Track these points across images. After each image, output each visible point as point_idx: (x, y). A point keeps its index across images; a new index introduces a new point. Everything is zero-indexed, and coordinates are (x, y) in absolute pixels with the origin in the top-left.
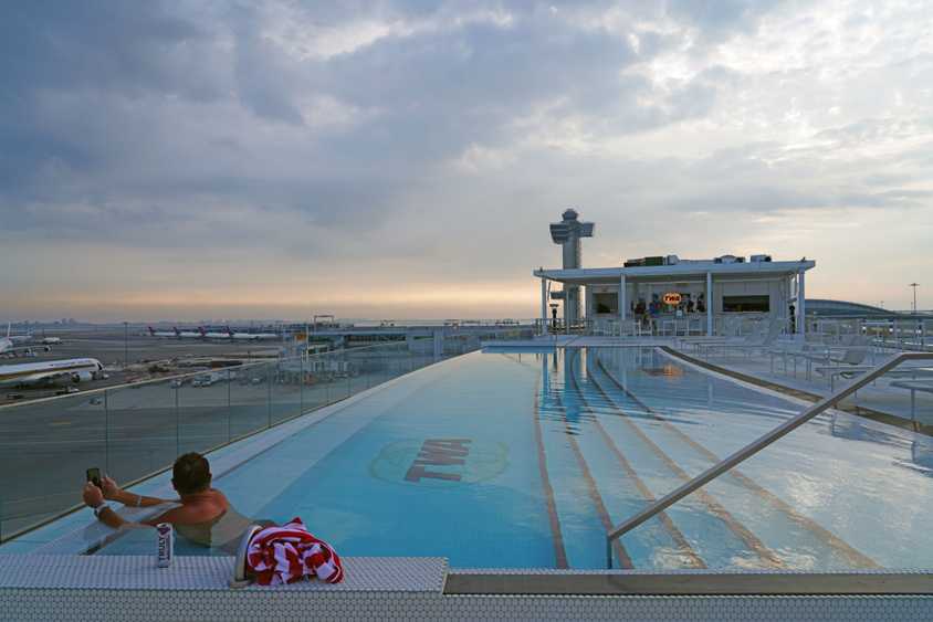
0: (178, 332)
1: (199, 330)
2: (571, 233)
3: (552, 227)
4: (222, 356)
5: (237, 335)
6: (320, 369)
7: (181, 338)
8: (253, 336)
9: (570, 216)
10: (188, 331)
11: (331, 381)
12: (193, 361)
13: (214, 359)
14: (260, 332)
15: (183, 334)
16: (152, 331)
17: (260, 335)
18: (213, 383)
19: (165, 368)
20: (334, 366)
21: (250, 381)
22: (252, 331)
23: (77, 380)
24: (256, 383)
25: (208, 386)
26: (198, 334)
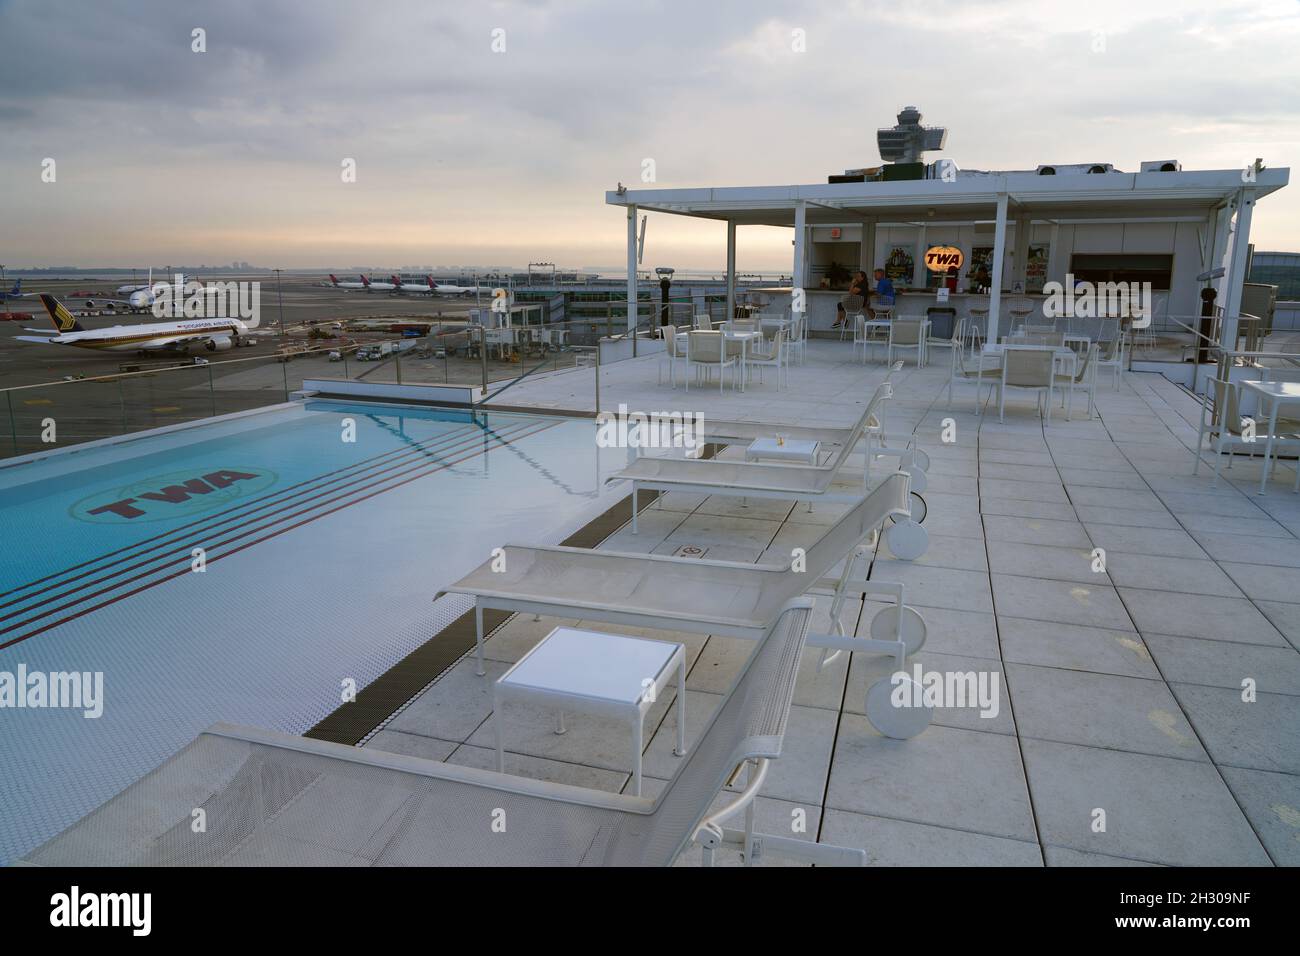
0: (366, 283)
1: (393, 280)
2: (908, 145)
3: (882, 135)
4: (413, 317)
5: (441, 288)
6: (525, 339)
7: (371, 291)
8: (462, 289)
9: (909, 118)
10: (381, 281)
11: (542, 357)
12: (371, 323)
13: (401, 322)
14: (473, 284)
15: (374, 285)
16: (335, 280)
17: (472, 289)
18: (386, 356)
19: (331, 333)
20: (546, 336)
21: (434, 355)
22: (462, 282)
23: (212, 347)
24: (441, 357)
25: (376, 359)
26: (393, 286)
